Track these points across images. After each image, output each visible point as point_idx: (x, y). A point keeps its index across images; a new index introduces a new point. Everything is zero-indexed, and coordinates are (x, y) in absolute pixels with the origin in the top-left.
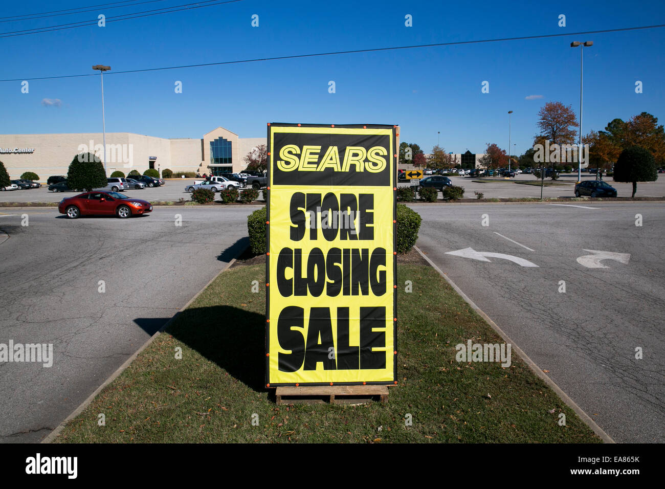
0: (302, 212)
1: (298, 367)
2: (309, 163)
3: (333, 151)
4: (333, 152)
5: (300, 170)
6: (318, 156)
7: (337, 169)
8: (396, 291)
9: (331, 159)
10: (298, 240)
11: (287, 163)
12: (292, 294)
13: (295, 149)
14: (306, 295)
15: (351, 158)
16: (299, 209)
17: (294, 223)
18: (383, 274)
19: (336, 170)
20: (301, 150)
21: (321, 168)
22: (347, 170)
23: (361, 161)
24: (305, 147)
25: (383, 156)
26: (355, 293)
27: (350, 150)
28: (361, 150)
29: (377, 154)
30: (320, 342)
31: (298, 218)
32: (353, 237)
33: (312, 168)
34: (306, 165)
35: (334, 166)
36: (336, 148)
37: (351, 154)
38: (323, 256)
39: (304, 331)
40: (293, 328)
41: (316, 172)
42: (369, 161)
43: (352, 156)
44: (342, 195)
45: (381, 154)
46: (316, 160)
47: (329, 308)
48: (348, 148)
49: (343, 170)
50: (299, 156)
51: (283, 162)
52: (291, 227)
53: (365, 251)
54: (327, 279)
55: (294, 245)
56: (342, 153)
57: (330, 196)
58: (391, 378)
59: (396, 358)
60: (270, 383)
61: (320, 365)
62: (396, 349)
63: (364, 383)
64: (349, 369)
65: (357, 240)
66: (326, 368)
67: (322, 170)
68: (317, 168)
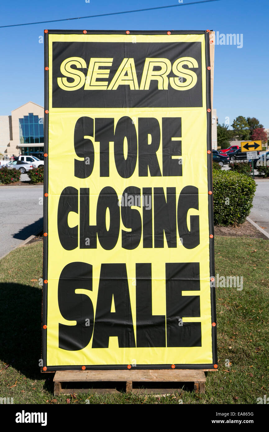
0: (89, 141)
1: (85, 344)
2: (98, 80)
3: (128, 64)
4: (128, 66)
5: (86, 88)
6: (109, 70)
8: (212, 241)
9: (126, 74)
10: (84, 177)
12: (77, 246)
14: (96, 247)
15: (151, 72)
16: (86, 137)
17: (79, 155)
18: (195, 220)
19: (132, 88)
20: (88, 63)
22: (147, 88)
23: (165, 76)
24: (93, 60)
26: (159, 245)
29: (185, 67)
30: (113, 310)
31: (85, 149)
32: (156, 173)
33: (102, 86)
34: (94, 82)
35: (130, 83)
36: (132, 61)
37: (151, 68)
38: (117, 197)
39: (93, 295)
40: (78, 291)
41: (107, 91)
42: (175, 76)
43: (153, 70)
44: (140, 120)
45: (190, 66)
46: (107, 76)
47: (125, 264)
48: (148, 60)
49: (142, 88)
50: (85, 71)
51: (65, 79)
52: (76, 161)
53: (172, 191)
54: (122, 227)
55: (79, 184)
56: (139, 66)
57: (126, 121)
58: (210, 361)
59: (215, 331)
60: (47, 365)
61: (114, 341)
62: (214, 319)
63: (173, 367)
64: (152, 346)
65: (161, 176)
66: (122, 344)
67: (115, 88)
68: (108, 86)
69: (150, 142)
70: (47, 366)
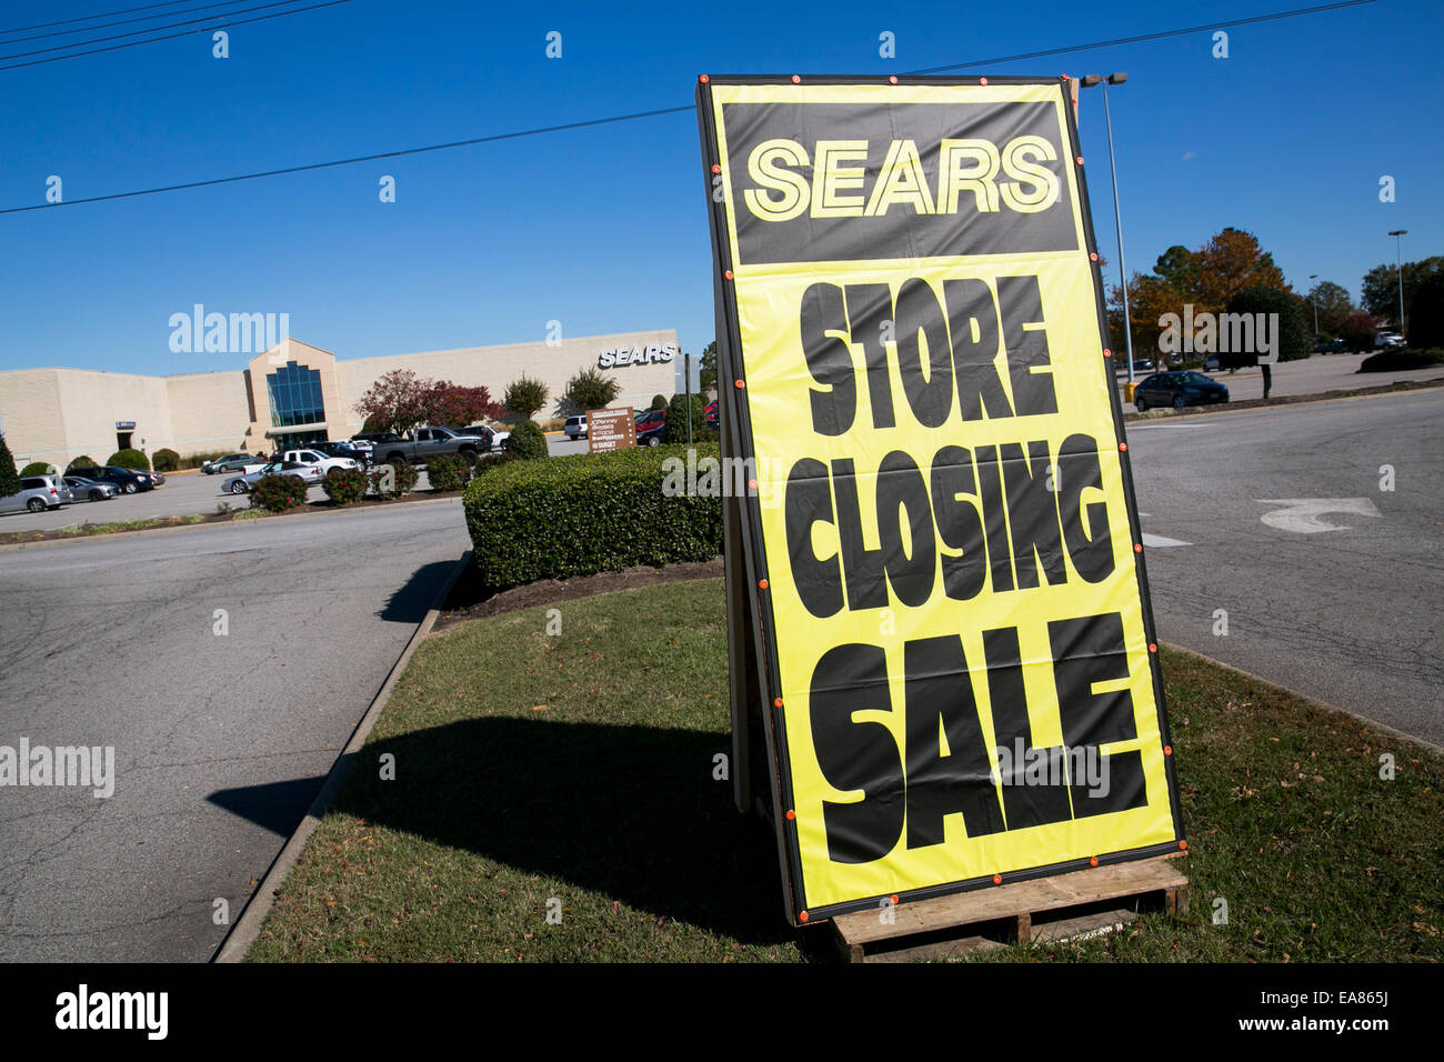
0: (839, 343)
1: (891, 843)
2: (840, 193)
3: (903, 153)
4: (903, 158)
5: (814, 215)
6: (862, 170)
7: (923, 206)
8: (1140, 559)
9: (902, 179)
10: (838, 433)
11: (777, 196)
12: (842, 605)
13: (794, 152)
14: (886, 604)
15: (958, 173)
16: (830, 333)
17: (819, 378)
18: (1099, 512)
19: (920, 210)
20: (812, 153)
21: (878, 207)
22: (954, 210)
23: (989, 181)
24: (822, 146)
25: (1046, 164)
26: (1030, 581)
27: (952, 152)
28: (979, 147)
29: (1029, 158)
30: (945, 751)
31: (832, 364)
32: (999, 410)
33: (851, 208)
34: (831, 200)
35: (915, 199)
36: (910, 146)
37: (956, 163)
38: (919, 474)
39: (895, 721)
40: (859, 717)
41: (863, 218)
42: (1011, 180)
43: (962, 168)
44: (949, 285)
45: (1041, 157)
46: (859, 184)
47: (957, 638)
48: (947, 144)
49: (942, 210)
50: (807, 174)
51: (762, 194)
52: (813, 394)
53: (1040, 449)
54: (941, 548)
55: (827, 449)
56: (929, 154)
57: (916, 290)
58: (1169, 833)
59: (1172, 766)
60: (809, 907)
61: (954, 823)
62: (1166, 739)
63: (1094, 862)
64: (1040, 822)
65: (1012, 415)
66: (974, 830)
67: (882, 211)
68: (865, 206)
69: (976, 338)
70: (807, 910)
